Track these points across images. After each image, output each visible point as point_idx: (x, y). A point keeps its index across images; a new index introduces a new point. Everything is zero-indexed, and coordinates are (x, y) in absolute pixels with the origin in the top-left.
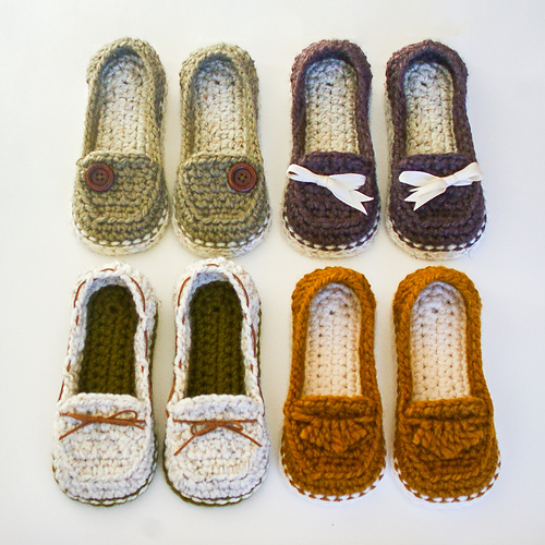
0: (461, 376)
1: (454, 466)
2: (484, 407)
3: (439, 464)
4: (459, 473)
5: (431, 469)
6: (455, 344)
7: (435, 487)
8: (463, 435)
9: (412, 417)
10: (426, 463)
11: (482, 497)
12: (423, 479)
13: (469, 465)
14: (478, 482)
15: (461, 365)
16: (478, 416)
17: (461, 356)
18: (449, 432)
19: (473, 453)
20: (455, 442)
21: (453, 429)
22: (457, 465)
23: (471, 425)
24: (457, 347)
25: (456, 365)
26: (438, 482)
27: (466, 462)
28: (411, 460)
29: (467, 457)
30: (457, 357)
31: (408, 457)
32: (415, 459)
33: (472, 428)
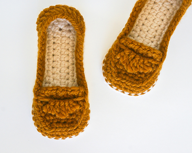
0: (162, 33)
1: (130, 77)
2: (161, 57)
3: (124, 72)
4: (131, 82)
5: (119, 73)
6: (168, 15)
7: (115, 82)
8: (142, 66)
9: (123, 44)
10: (118, 69)
11: (136, 97)
12: (112, 76)
13: (137, 80)
14: (137, 90)
15: (164, 28)
16: (155, 60)
17: (167, 23)
18: (136, 61)
19: (143, 76)
20: (136, 67)
21: (139, 60)
22: (132, 77)
23: (149, 62)
24: (168, 17)
25: (162, 27)
26: (118, 81)
27: (137, 78)
28: (111, 64)
29: (139, 76)
30: (165, 23)
31: (110, 62)
32: (113, 65)
33: (148, 65)
